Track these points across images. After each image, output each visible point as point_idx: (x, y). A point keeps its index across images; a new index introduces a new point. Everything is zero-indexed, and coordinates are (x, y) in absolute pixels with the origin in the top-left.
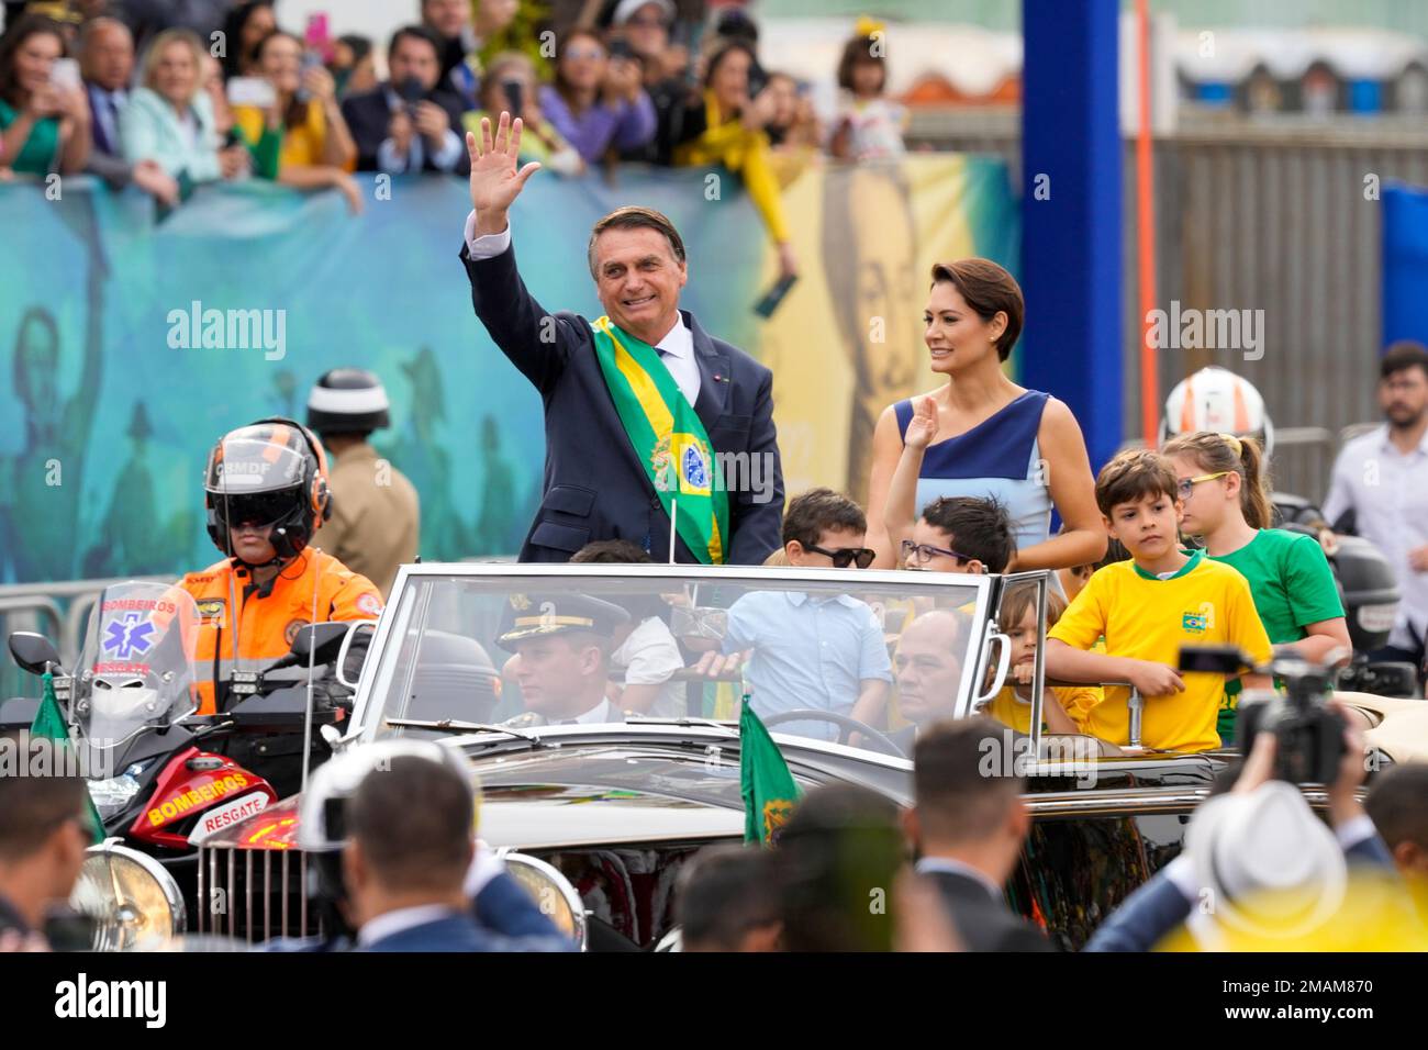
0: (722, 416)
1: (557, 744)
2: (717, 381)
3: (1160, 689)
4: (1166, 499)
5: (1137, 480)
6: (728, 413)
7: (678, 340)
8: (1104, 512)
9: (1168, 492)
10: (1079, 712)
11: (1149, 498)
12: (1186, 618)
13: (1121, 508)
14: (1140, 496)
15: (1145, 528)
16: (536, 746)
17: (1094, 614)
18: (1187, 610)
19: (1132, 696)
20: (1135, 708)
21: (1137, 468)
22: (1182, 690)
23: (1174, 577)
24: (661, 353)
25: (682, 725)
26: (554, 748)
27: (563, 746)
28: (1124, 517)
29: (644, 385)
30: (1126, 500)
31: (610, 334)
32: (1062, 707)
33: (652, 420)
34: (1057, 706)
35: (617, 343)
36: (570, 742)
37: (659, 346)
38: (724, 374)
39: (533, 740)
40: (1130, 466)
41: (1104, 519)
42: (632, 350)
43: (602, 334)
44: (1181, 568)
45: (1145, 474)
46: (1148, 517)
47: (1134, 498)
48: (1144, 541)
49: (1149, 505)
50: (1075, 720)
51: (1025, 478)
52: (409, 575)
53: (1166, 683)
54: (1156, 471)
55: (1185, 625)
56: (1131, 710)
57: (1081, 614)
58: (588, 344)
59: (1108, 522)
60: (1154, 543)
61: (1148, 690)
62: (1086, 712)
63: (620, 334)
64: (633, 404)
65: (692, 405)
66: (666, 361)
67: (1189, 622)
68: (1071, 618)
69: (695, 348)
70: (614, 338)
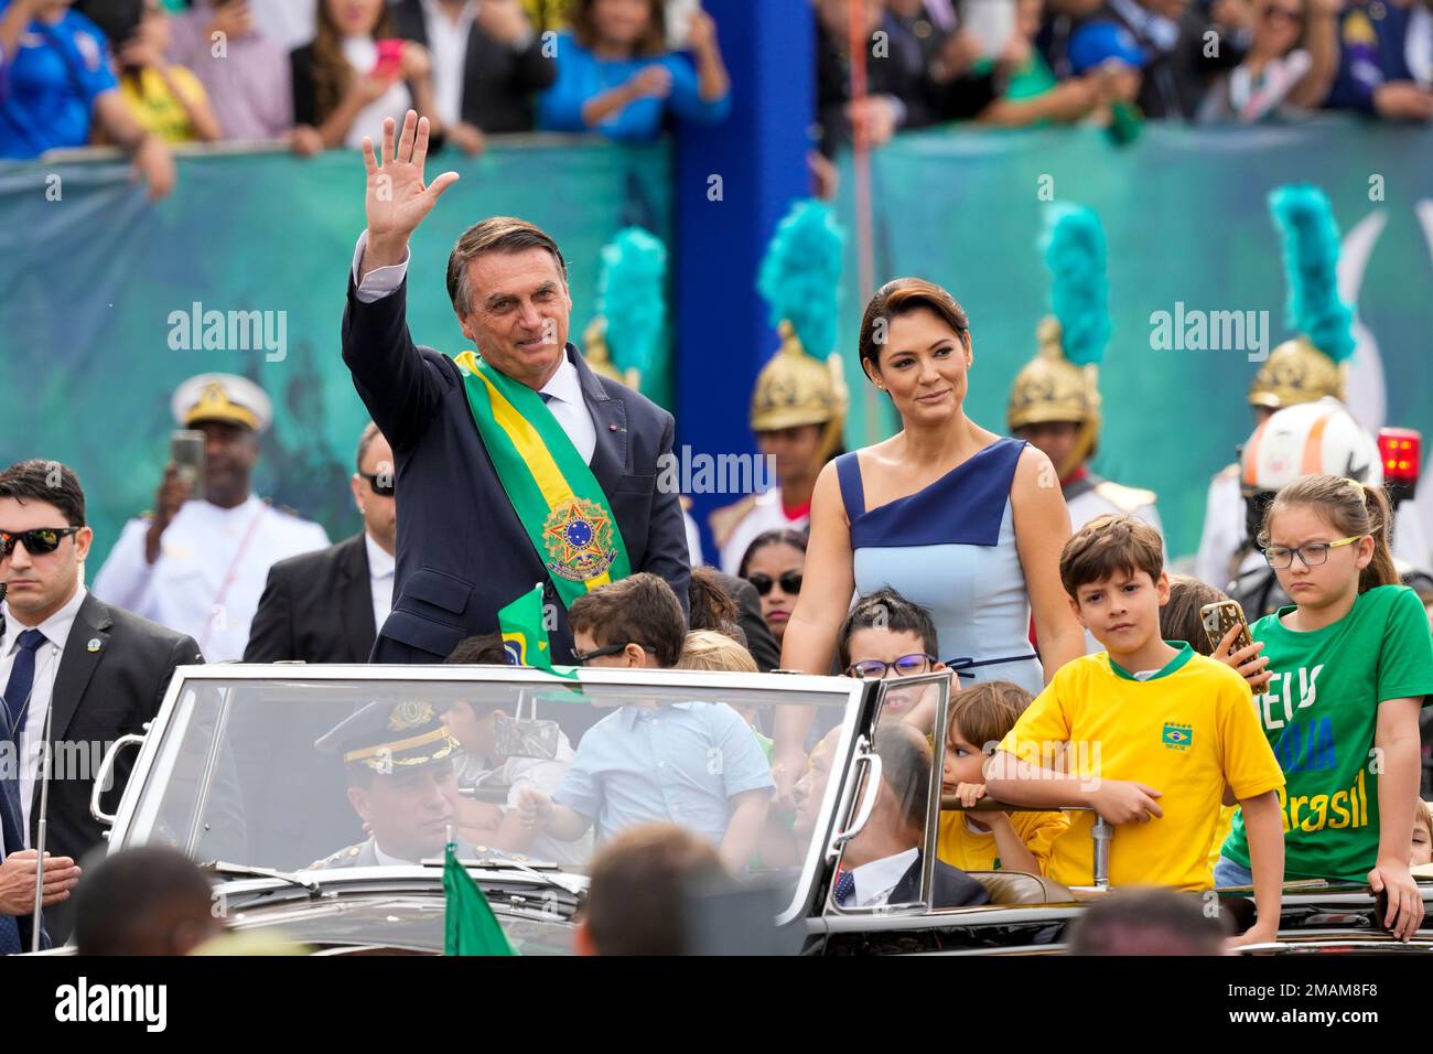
0: (624, 476)
1: (334, 893)
2: (611, 431)
3: (1128, 816)
4: (1143, 578)
5: (1104, 553)
6: (629, 473)
7: (563, 382)
8: (1070, 593)
9: (1143, 568)
10: (1041, 844)
11: (1118, 578)
12: (1166, 731)
13: (1086, 589)
14: (1107, 575)
15: (1112, 615)
16: (315, 895)
17: (1054, 720)
18: (1168, 719)
19: (1097, 823)
20: (1100, 837)
21: (1105, 539)
22: (1159, 815)
23: (1155, 677)
24: (547, 398)
25: (488, 868)
26: (329, 898)
27: (340, 894)
28: (1089, 600)
29: (528, 441)
30: (1090, 579)
31: (479, 374)
32: (1021, 840)
33: (542, 486)
34: (1013, 835)
35: (490, 386)
36: (348, 889)
37: (543, 391)
38: (620, 423)
39: (311, 887)
40: (1097, 538)
41: (1071, 602)
42: (512, 398)
43: (472, 376)
44: (1164, 665)
45: (1115, 546)
46: (1117, 602)
47: (1100, 577)
48: (1114, 629)
49: (1118, 586)
50: (1035, 854)
51: (995, 545)
52: (186, 679)
53: (1136, 808)
54: (1128, 542)
55: (1166, 740)
56: (1096, 841)
57: (1039, 721)
58: (458, 390)
59: (1075, 606)
60: (1126, 633)
61: (1114, 817)
62: (1049, 843)
63: (494, 374)
64: (518, 466)
65: (588, 462)
66: (552, 408)
67: (1171, 735)
68: (1027, 725)
69: (584, 390)
70: (485, 379)
